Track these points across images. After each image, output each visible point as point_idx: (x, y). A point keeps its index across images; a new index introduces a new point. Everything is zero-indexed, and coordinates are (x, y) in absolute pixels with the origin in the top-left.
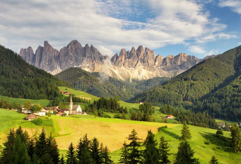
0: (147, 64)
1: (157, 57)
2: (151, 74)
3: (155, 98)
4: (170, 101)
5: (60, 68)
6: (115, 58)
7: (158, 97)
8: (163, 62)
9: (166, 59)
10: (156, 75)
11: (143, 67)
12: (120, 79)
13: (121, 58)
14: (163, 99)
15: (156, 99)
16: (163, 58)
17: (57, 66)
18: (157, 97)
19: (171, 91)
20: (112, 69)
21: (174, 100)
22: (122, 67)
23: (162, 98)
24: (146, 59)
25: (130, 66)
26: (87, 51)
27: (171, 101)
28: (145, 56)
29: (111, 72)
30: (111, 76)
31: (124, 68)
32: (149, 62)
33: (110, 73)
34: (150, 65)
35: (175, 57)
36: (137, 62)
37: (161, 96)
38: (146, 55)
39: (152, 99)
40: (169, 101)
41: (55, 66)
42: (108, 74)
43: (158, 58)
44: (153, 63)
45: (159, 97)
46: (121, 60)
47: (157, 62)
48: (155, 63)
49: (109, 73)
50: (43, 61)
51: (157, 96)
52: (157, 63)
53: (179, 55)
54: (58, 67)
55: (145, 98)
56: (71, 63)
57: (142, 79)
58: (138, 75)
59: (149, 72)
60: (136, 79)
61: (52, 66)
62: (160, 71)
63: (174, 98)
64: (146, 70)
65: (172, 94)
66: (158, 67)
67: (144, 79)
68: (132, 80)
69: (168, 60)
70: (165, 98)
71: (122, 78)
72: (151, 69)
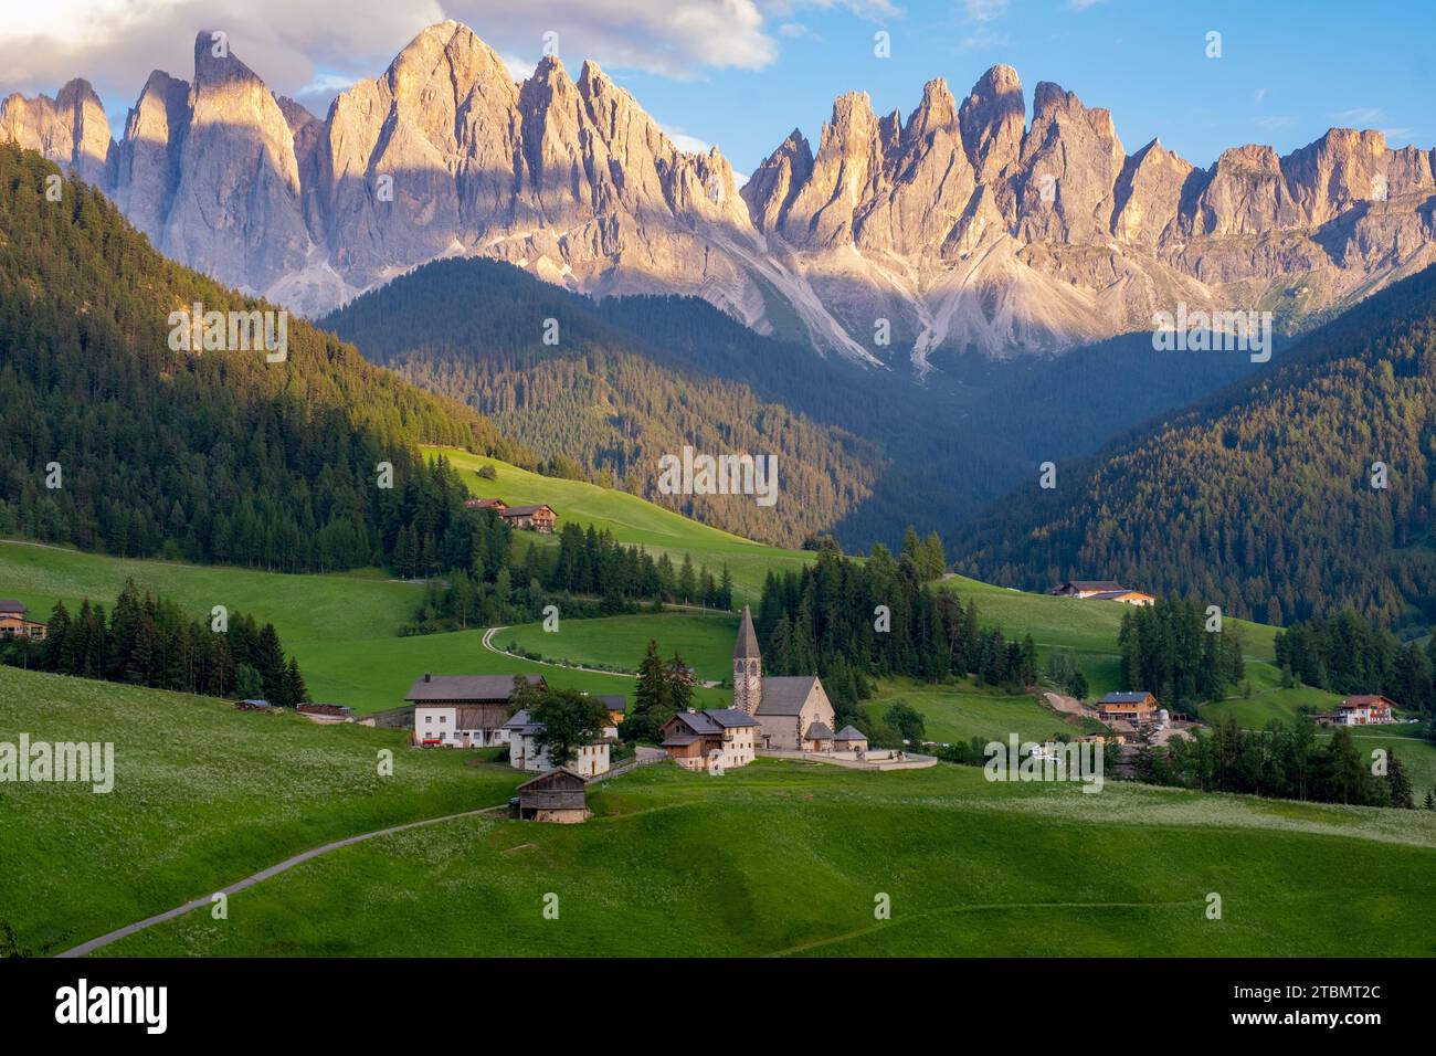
0: (1054, 222)
1: (1132, 163)
2: (1090, 303)
3: (1162, 528)
4: (1290, 550)
5: (334, 263)
6: (787, 172)
7: (1189, 516)
8: (1188, 205)
9: (1214, 184)
10: (1131, 318)
11: (1020, 244)
12: (833, 353)
13: (835, 174)
14: (1230, 535)
15: (1174, 530)
16: (1182, 172)
17: (304, 247)
18: (1182, 516)
19: (1295, 463)
20: (762, 268)
21: (1325, 546)
22: (842, 250)
23: (1221, 528)
24: (1044, 180)
25: (910, 242)
26: (549, 119)
27: (1303, 551)
28: (1035, 158)
29: (756, 293)
30: (757, 323)
31: (858, 253)
32: (1067, 207)
33: (746, 297)
34: (1076, 233)
35: (1284, 162)
36: (971, 210)
37: (1218, 507)
38: (1047, 144)
39: (1136, 530)
40: (1287, 553)
41: (293, 245)
42: (732, 307)
43: (1143, 171)
44: (1106, 215)
45: (1198, 516)
46: (837, 193)
47: (1133, 203)
48: (1118, 209)
49: (735, 298)
50: (193, 199)
51: (1179, 507)
52: (1133, 215)
53: (1321, 143)
54: (311, 248)
55: (1083, 522)
56: (417, 215)
57: (1010, 347)
58: (977, 316)
59: (1066, 285)
60: (962, 349)
61: (265, 244)
62: (1159, 279)
63: (1319, 523)
64: (1047, 266)
65: (1302, 495)
66: (1140, 248)
67: (1033, 347)
68: (930, 358)
69: (1226, 186)
70: (1249, 524)
71: (849, 342)
72: (1085, 269)
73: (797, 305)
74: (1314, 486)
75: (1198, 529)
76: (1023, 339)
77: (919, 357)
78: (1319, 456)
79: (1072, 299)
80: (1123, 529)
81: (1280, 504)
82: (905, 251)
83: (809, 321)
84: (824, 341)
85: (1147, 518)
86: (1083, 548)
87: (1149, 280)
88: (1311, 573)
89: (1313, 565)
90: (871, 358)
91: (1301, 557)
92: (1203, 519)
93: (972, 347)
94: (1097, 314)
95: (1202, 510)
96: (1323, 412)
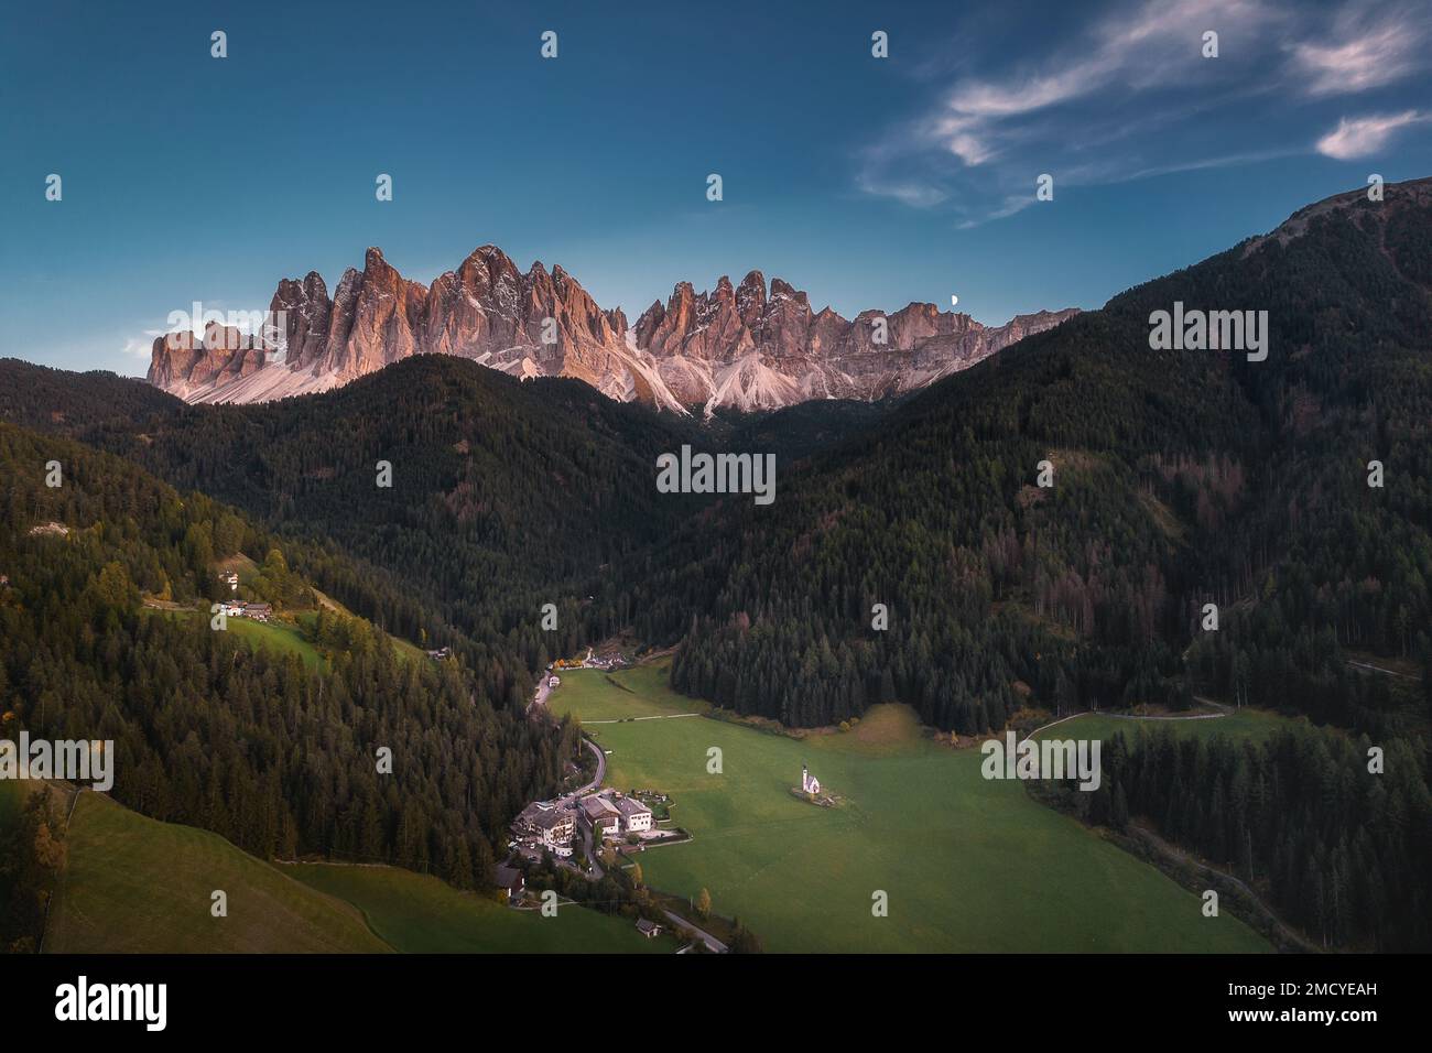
0: (778, 345)
1: (817, 318)
2: (794, 385)
9: (855, 329)
10: (814, 392)
11: (762, 356)
12: (665, 408)
13: (674, 321)
16: (840, 323)
18: (807, 567)
20: (636, 365)
22: (675, 357)
23: (840, 582)
25: (709, 353)
26: (535, 291)
29: (632, 377)
30: (630, 392)
31: (684, 359)
32: (784, 338)
33: (627, 379)
34: (788, 350)
35: (889, 319)
36: (739, 339)
37: (839, 560)
43: (820, 322)
44: (803, 343)
45: (821, 567)
46: (675, 329)
47: (816, 337)
48: (809, 340)
49: (621, 380)
50: (360, 328)
52: (816, 343)
53: (908, 309)
56: (470, 337)
57: (753, 406)
58: (739, 390)
59: (783, 376)
60: (730, 407)
61: (395, 351)
62: (829, 374)
63: (928, 582)
64: (774, 368)
65: (911, 551)
66: (820, 359)
67: (765, 406)
68: (714, 411)
69: (861, 330)
70: (865, 580)
71: (674, 402)
72: (792, 368)
73: (651, 384)
74: (922, 543)
75: (820, 582)
76: (760, 402)
77: (708, 411)
78: (924, 510)
79: (785, 382)
80: (758, 574)
81: (893, 560)
82: (707, 358)
83: (654, 389)
84: (662, 401)
85: (779, 565)
86: (722, 591)
87: (824, 374)
88: (922, 642)
89: (924, 634)
90: (684, 411)
91: (912, 623)
92: (824, 572)
93: (735, 406)
94: (798, 391)
95: (824, 562)
96: (925, 468)
